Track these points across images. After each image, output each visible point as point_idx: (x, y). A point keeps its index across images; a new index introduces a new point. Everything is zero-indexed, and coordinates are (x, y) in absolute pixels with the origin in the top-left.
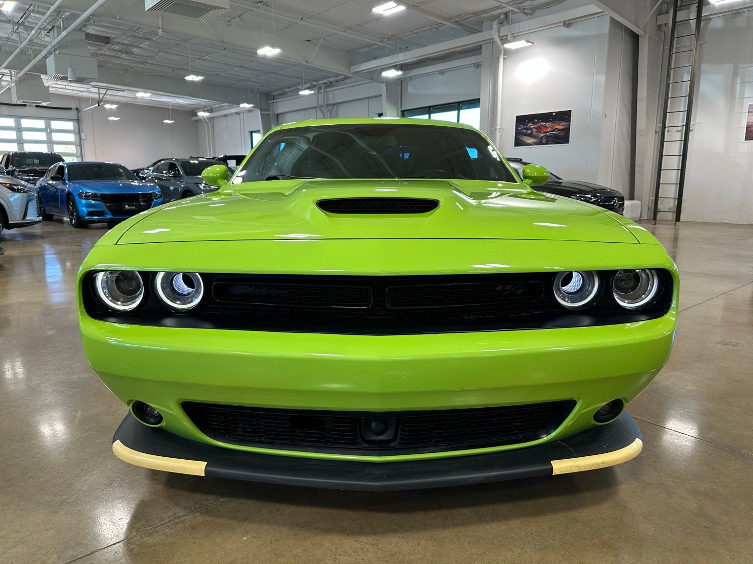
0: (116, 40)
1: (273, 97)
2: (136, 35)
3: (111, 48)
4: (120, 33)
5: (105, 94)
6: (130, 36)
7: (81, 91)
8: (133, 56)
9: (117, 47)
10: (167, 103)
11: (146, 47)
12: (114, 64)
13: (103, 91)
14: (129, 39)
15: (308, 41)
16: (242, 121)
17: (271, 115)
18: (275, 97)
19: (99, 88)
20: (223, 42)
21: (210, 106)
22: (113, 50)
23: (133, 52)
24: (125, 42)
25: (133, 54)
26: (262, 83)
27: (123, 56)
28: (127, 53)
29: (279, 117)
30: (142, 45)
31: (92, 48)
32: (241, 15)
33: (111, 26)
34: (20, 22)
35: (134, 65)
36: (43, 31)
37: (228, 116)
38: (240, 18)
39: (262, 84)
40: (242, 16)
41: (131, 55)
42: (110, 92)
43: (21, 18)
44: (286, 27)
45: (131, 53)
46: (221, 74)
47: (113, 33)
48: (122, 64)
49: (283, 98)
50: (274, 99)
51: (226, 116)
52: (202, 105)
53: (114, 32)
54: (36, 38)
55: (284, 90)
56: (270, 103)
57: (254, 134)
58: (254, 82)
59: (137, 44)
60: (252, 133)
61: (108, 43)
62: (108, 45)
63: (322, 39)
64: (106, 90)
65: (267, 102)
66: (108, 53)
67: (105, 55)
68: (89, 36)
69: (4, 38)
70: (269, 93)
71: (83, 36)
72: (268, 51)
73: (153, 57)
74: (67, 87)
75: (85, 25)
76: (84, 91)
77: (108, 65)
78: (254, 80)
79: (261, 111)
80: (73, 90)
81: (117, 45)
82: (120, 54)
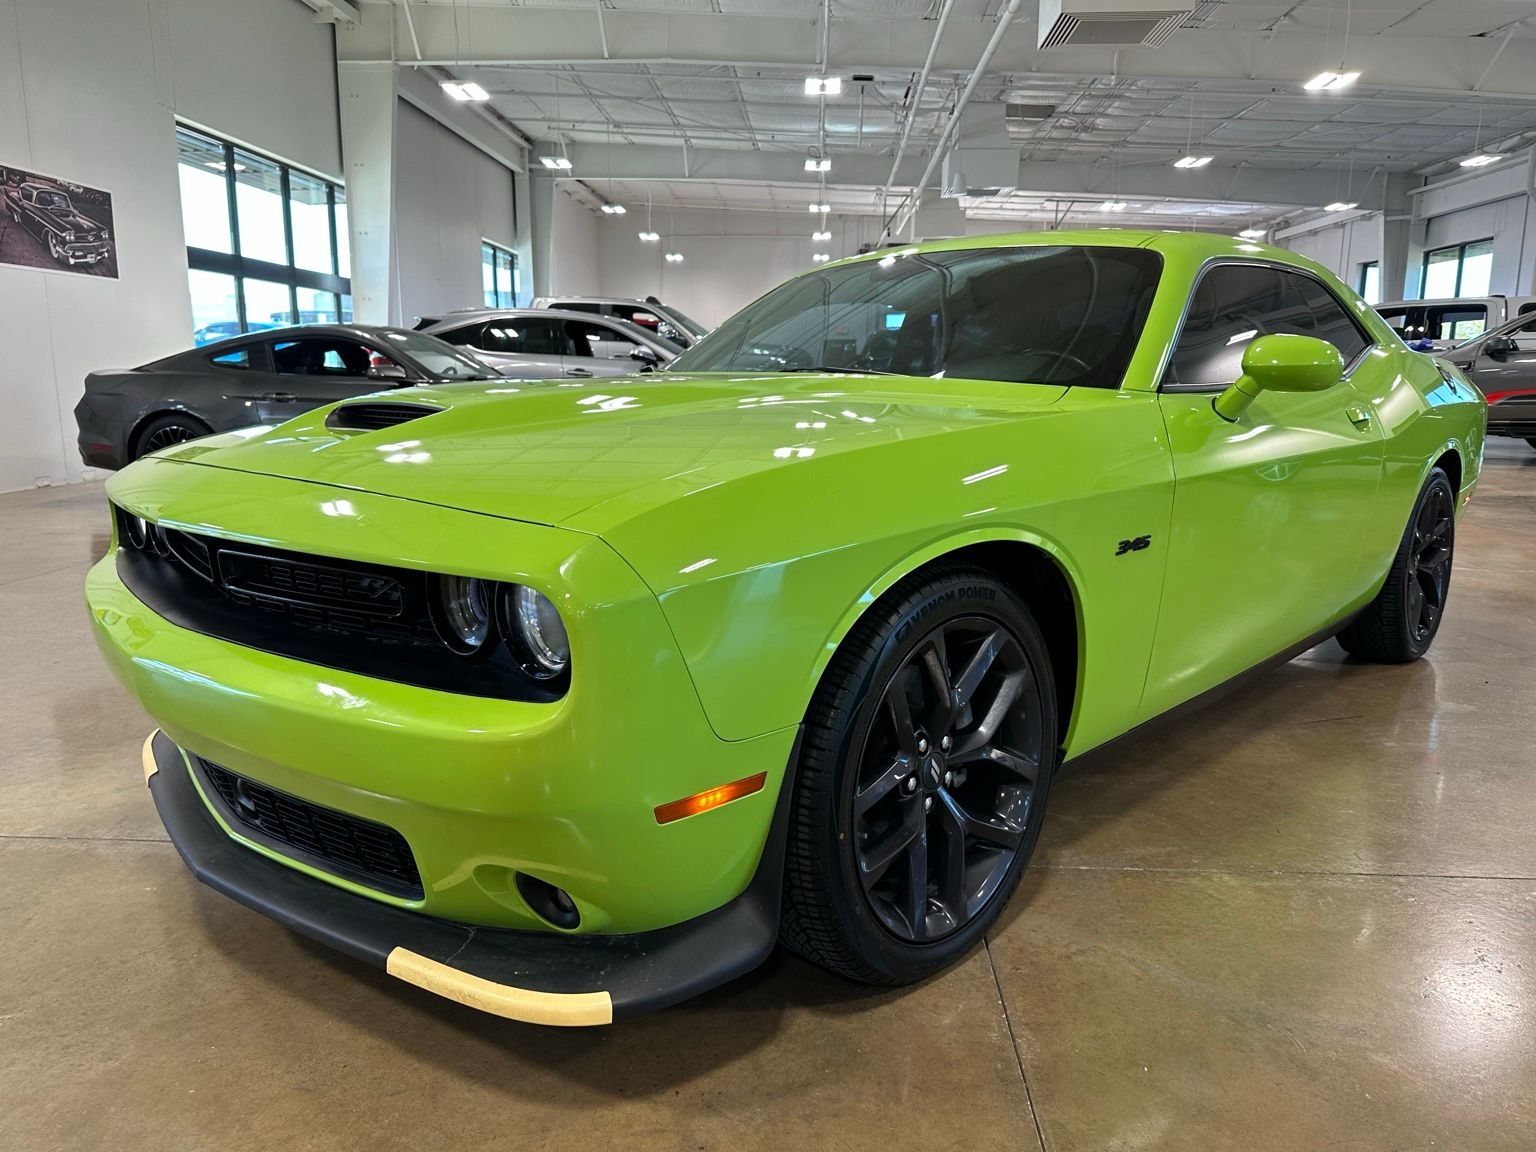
0: (1061, 109)
1: (1426, 178)
2: (1093, 93)
3: (1058, 124)
4: (1064, 94)
5: (1068, 211)
6: (1083, 97)
7: (1031, 211)
8: (1099, 132)
9: (1066, 120)
10: (1190, 217)
11: (1116, 113)
12: (1072, 153)
13: (1063, 206)
14: (1084, 102)
15: (1481, 35)
16: (1347, 241)
17: (1412, 223)
18: (1429, 179)
19: (1058, 201)
20: (1249, 77)
21: (1281, 215)
22: (1062, 127)
23: (1096, 126)
24: (1078, 109)
25: (1098, 129)
26: (1385, 151)
27: (1083, 136)
28: (1086, 129)
29: (1434, 226)
30: (1109, 111)
31: (1024, 130)
32: (1291, 10)
33: (1045, 83)
34: (907, 103)
35: (1105, 150)
36: (943, 114)
37: (1320, 234)
38: (1292, 17)
39: (1388, 155)
40: (1294, 13)
41: (1094, 132)
42: (1076, 207)
43: (906, 97)
44: (1409, 15)
45: (1093, 129)
46: (1286, 143)
47: (1053, 97)
48: (1079, 151)
49: (1449, 178)
50: (1425, 185)
51: (1314, 233)
52: (1260, 215)
53: (1052, 94)
54: (936, 126)
55: (1451, 161)
56: (1412, 196)
57: (1370, 270)
58: (1364, 150)
59: (1101, 110)
60: (1366, 266)
61: (1050, 116)
62: (1050, 120)
63: (1517, 24)
64: (1070, 204)
65: (1405, 194)
66: (1055, 134)
67: (1050, 138)
68: (1013, 110)
69: (892, 134)
70: (1417, 172)
71: (1003, 110)
72: (1329, 83)
73: (1136, 130)
74: (1005, 206)
75: (1003, 92)
76: (1036, 210)
77: (1063, 156)
78: (1366, 146)
79: (1386, 215)
80: (1013, 210)
81: (1066, 118)
82: (1074, 135)
